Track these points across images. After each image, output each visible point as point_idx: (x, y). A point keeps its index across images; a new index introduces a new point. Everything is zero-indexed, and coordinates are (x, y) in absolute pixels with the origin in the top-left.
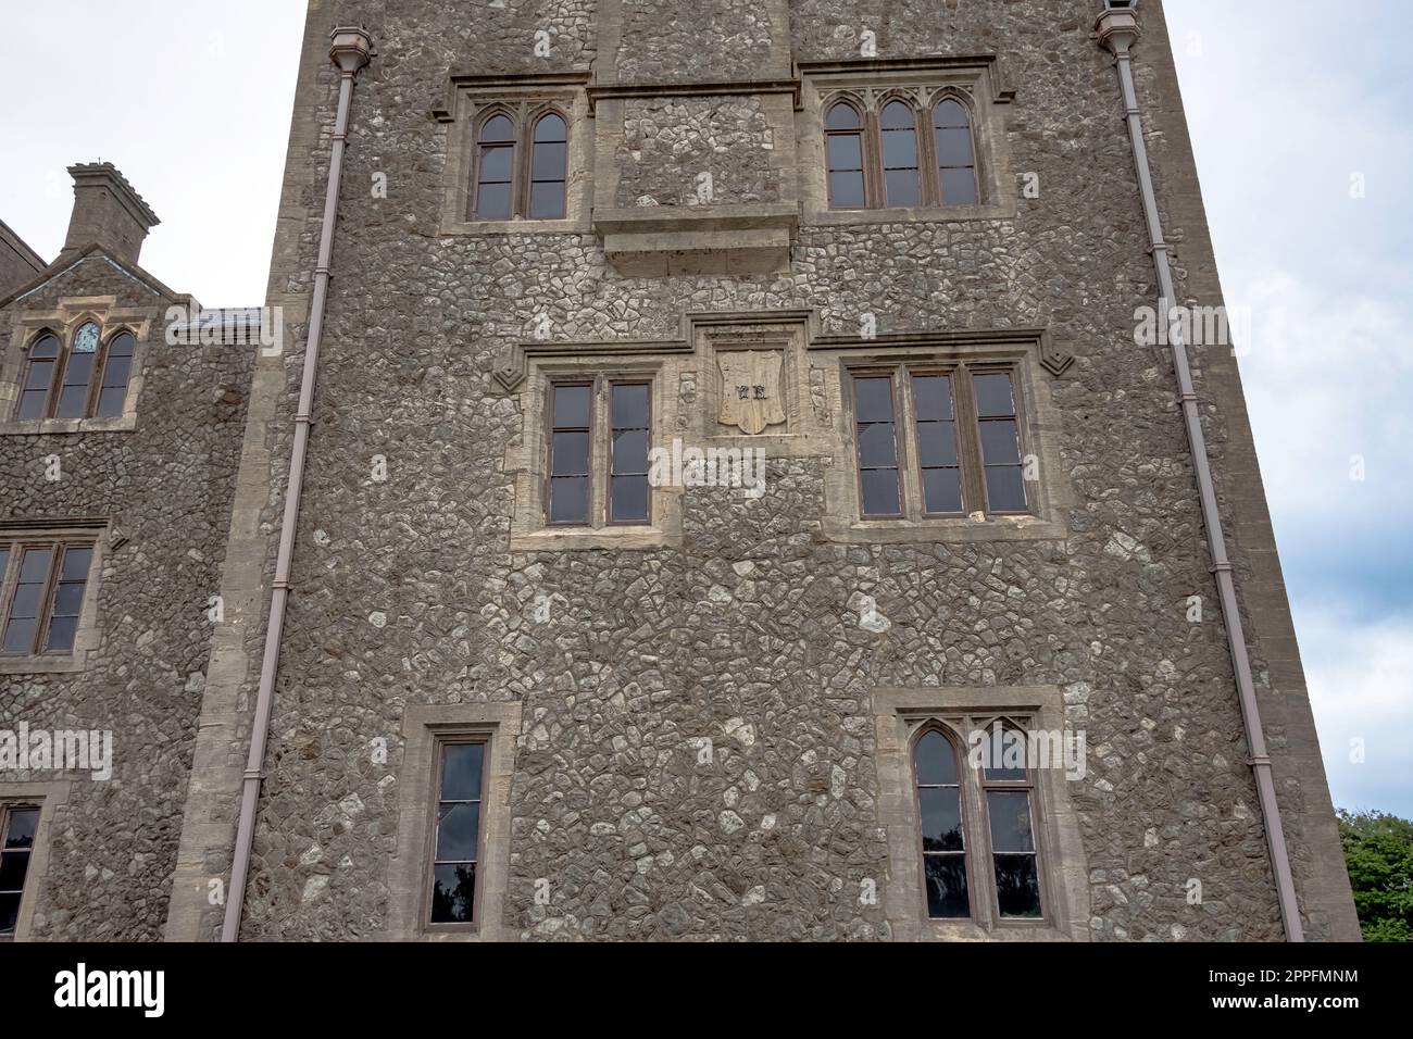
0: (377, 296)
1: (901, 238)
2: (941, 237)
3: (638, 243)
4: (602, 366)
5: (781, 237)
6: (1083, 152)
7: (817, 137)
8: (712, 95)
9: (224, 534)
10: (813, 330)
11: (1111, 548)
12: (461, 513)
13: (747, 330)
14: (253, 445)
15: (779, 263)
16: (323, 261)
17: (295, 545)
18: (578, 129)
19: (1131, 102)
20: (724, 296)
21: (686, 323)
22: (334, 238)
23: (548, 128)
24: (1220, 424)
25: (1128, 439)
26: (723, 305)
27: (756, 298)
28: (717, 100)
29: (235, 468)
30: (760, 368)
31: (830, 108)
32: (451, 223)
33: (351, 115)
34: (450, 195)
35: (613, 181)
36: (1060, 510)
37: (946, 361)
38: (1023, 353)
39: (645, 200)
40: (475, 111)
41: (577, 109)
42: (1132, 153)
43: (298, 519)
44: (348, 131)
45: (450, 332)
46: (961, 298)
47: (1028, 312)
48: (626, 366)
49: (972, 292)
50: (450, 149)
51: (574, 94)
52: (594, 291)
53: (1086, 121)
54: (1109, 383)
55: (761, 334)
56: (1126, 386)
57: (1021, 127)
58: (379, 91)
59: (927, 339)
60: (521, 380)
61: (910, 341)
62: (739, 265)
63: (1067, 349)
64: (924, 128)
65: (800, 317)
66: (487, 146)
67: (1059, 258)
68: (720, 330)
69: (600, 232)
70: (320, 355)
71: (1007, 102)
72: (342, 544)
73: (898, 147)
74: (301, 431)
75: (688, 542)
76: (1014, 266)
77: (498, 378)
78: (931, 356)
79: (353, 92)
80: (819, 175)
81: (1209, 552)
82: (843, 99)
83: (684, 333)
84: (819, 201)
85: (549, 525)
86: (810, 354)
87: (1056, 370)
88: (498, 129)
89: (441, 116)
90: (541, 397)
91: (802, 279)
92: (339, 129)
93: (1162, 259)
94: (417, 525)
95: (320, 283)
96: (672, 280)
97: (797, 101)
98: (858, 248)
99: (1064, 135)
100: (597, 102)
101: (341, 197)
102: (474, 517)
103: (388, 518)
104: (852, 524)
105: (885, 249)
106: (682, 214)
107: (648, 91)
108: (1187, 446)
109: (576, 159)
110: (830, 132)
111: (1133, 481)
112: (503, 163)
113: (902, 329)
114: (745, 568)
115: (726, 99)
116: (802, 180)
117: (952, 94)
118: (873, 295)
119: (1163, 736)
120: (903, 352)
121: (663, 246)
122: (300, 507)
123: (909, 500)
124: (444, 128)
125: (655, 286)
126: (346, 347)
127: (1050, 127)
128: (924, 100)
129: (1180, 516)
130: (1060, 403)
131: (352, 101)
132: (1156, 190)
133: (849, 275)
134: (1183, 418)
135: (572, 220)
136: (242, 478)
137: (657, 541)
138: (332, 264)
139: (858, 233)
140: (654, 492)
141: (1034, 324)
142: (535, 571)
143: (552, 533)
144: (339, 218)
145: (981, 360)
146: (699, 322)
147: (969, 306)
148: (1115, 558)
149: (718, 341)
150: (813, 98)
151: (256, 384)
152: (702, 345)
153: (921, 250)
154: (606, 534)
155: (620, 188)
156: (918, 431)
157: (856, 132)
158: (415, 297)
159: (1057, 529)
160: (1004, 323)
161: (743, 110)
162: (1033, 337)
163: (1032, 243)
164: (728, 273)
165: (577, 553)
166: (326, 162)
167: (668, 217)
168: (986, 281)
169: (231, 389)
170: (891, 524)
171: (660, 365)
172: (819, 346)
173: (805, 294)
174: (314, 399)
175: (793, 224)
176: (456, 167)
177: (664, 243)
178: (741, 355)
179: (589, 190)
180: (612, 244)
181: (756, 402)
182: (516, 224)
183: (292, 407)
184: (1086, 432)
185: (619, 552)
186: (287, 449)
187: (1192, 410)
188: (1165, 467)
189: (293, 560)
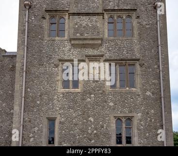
0: (35, 50)
1: (119, 42)
2: (125, 43)
3: (77, 42)
5: (100, 42)
6: (149, 28)
7: (106, 24)
9: (14, 89)
10: (104, 58)
11: (147, 94)
12: (50, 86)
13: (94, 58)
14: (17, 75)
15: (99, 46)
16: (26, 44)
17: (25, 91)
18: (67, 21)
19: (158, 19)
20: (90, 52)
21: (84, 56)
22: (27, 40)
23: (62, 21)
24: (165, 75)
25: (151, 77)
26: (90, 53)
27: (96, 52)
28: (90, 16)
29: (15, 79)
31: (109, 18)
32: (46, 38)
33: (28, 17)
34: (46, 33)
35: (73, 31)
36: (140, 88)
37: (124, 64)
38: (137, 63)
39: (78, 34)
40: (49, 17)
41: (67, 17)
42: (157, 28)
43: (25, 87)
44: (28, 20)
45: (47, 57)
46: (128, 53)
47: (138, 56)
49: (129, 52)
50: (46, 24)
51: (66, 14)
52: (70, 51)
53: (150, 22)
54: (149, 68)
55: (96, 59)
56: (152, 68)
57: (140, 23)
58: (33, 12)
59: (122, 60)
60: (59, 65)
61: (119, 60)
62: (93, 46)
63: (143, 62)
64: (124, 23)
65: (102, 56)
66: (52, 24)
67: (144, 47)
68: (90, 57)
69: (71, 40)
70: (26, 60)
71: (138, 18)
72: (32, 91)
73: (119, 26)
74: (24, 73)
75: (84, 92)
76: (136, 48)
77: (55, 65)
78: (122, 63)
79: (29, 13)
80: (106, 31)
81: (161, 95)
82: (111, 17)
83: (84, 58)
84: (106, 36)
85: (64, 88)
86: (104, 62)
87: (141, 65)
88: (53, 21)
89: (44, 18)
91: (103, 49)
92: (27, 20)
93: (160, 47)
94: (43, 88)
95: (26, 48)
96: (82, 49)
97: (103, 17)
98: (112, 44)
99: (147, 25)
100: (70, 16)
101: (28, 33)
102: (52, 87)
103: (39, 87)
104: (109, 89)
105: (116, 44)
106: (84, 37)
107: (79, 14)
108: (160, 79)
109: (66, 27)
110: (108, 23)
111: (151, 83)
112: (54, 27)
113: (118, 58)
114: (93, 96)
115: (92, 16)
116: (103, 31)
117: (129, 16)
118: (114, 52)
119: (151, 121)
122: (25, 85)
123: (118, 86)
124: (44, 20)
125: (79, 50)
126: (31, 59)
127: (145, 23)
128: (124, 17)
129: (157, 89)
130: (141, 71)
131: (28, 15)
132: (160, 35)
133: (110, 49)
134: (160, 74)
135: (66, 38)
136: (16, 80)
137: (80, 91)
138: (27, 45)
139: (112, 41)
140: (79, 84)
141: (138, 58)
142: (61, 95)
143: (64, 90)
144: (28, 36)
145: (130, 64)
146: (86, 56)
147: (129, 54)
149: (89, 59)
150: (106, 16)
151: (17, 65)
152: (87, 60)
153: (122, 45)
154: (72, 90)
155: (74, 32)
156: (119, 75)
157: (113, 23)
158: (41, 51)
159: (139, 90)
160: (134, 58)
161: (94, 18)
162: (138, 60)
163: (140, 44)
164: (91, 48)
165: (67, 93)
166: (25, 26)
167: (82, 38)
168: (132, 50)
169: (13, 66)
170: (114, 89)
171: (80, 63)
172: (106, 61)
173: (103, 52)
174: (26, 68)
175: (102, 39)
176: (47, 27)
177: (81, 42)
179: (69, 32)
180: (73, 42)
182: (57, 38)
183: (23, 69)
184: (145, 75)
185: (74, 93)
186: (23, 75)
187: (161, 72)
188: (156, 81)
189: (25, 93)
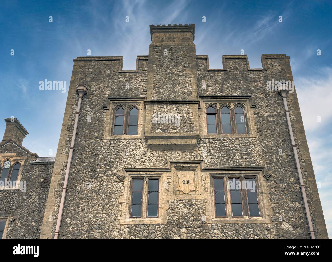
0: (86, 155)
1: (226, 142)
2: (237, 142)
3: (156, 142)
4: (146, 174)
5: (194, 141)
6: (274, 121)
7: (204, 115)
8: (177, 104)
9: (42, 218)
10: (203, 166)
11: (282, 226)
12: (107, 214)
13: (185, 165)
14: (51, 195)
15: (194, 148)
16: (72, 145)
17: (61, 222)
18: (141, 112)
19: (287, 108)
20: (179, 156)
21: (169, 163)
22: (75, 139)
23: (133, 111)
24: (311, 194)
25: (286, 197)
26: (179, 159)
27: (188, 157)
29: (46, 200)
30: (188, 175)
31: (208, 108)
32: (107, 136)
33: (81, 107)
34: (107, 128)
35: (150, 126)
36: (269, 216)
37: (238, 175)
38: (259, 173)
39: (159, 131)
40: (114, 107)
41: (141, 107)
42: (287, 122)
43: (62, 215)
44: (80, 111)
45: (106, 165)
46: (242, 158)
47: (260, 162)
48: (152, 174)
49: (245, 157)
50: (107, 117)
51: (140, 103)
52: (145, 154)
53: (275, 113)
54: (281, 181)
55: (189, 167)
56: (286, 183)
57: (257, 114)
58: (89, 101)
59: (233, 169)
60: (124, 178)
61: (228, 169)
62: (183, 148)
63: (270, 172)
64: (233, 114)
65: (199, 162)
66: (117, 116)
67: (268, 148)
68: (178, 165)
69: (146, 139)
70: (70, 170)
71: (254, 108)
72: (74, 222)
73: (226, 118)
74: (64, 191)
75: (168, 223)
76: (256, 150)
77: (118, 177)
78: (234, 173)
79: (82, 102)
80: (204, 125)
81: (308, 228)
82: (211, 106)
83: (168, 166)
84: (204, 132)
85: (130, 218)
86: (202, 172)
87: (268, 178)
88: (120, 111)
89: (105, 108)
90: (129, 183)
91: (200, 152)
92: (78, 111)
93: (295, 149)
94: (95, 217)
95: (71, 151)
96: (165, 152)
97: (199, 106)
98: (215, 144)
99: (269, 116)
100: (147, 105)
101: (78, 129)
102: (110, 215)
103: (87, 215)
104: (213, 218)
105: (222, 145)
106: (168, 134)
107: (160, 103)
108: (302, 200)
109: (140, 120)
110: (207, 114)
111: (288, 208)
112: (120, 121)
113: (226, 166)
114: (184, 230)
115: (180, 105)
116: (200, 126)
117: (239, 105)
118: (219, 157)
120: (227, 172)
121: (163, 143)
122: (63, 212)
123: (228, 212)
124: (106, 111)
125: (161, 153)
126: (77, 169)
127: (265, 114)
128: (232, 106)
129: (301, 218)
130: (268, 186)
131: (82, 104)
132: (293, 131)
133: (212, 151)
134: (301, 192)
135: (139, 135)
136: (48, 204)
137: (160, 222)
138: (74, 146)
139: (215, 140)
140: (159, 209)
141: (262, 165)
142: (127, 230)
143: (132, 220)
144: (77, 134)
145: (247, 175)
146: (172, 163)
147: (244, 160)
148: (283, 229)
149: (177, 168)
150: (203, 105)
151: (53, 178)
152: (173, 169)
153: (231, 145)
154: (146, 220)
155: (152, 127)
156: (231, 193)
157: (215, 114)
158: (97, 155)
159: (268, 221)
160: (253, 165)
161: (185, 108)
162: (261, 169)
163: (261, 144)
164: (181, 150)
165: (138, 226)
166: (74, 119)
167: (165, 135)
168: (249, 154)
169: (46, 179)
170: (223, 219)
171: (162, 174)
172: (204, 170)
173: (201, 156)
174: (68, 182)
175: (198, 138)
176: (109, 121)
177: (163, 142)
178: (183, 172)
179: (144, 128)
180: (150, 142)
181: (187, 185)
182: (124, 136)
183: (62, 185)
184: (276, 195)
185: (150, 225)
186: (60, 196)
187: (303, 189)
188: (296, 205)
189: (61, 226)
